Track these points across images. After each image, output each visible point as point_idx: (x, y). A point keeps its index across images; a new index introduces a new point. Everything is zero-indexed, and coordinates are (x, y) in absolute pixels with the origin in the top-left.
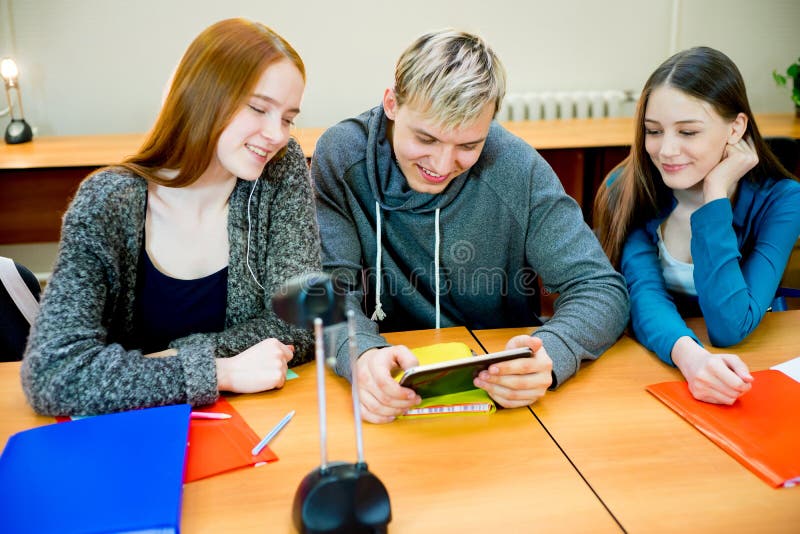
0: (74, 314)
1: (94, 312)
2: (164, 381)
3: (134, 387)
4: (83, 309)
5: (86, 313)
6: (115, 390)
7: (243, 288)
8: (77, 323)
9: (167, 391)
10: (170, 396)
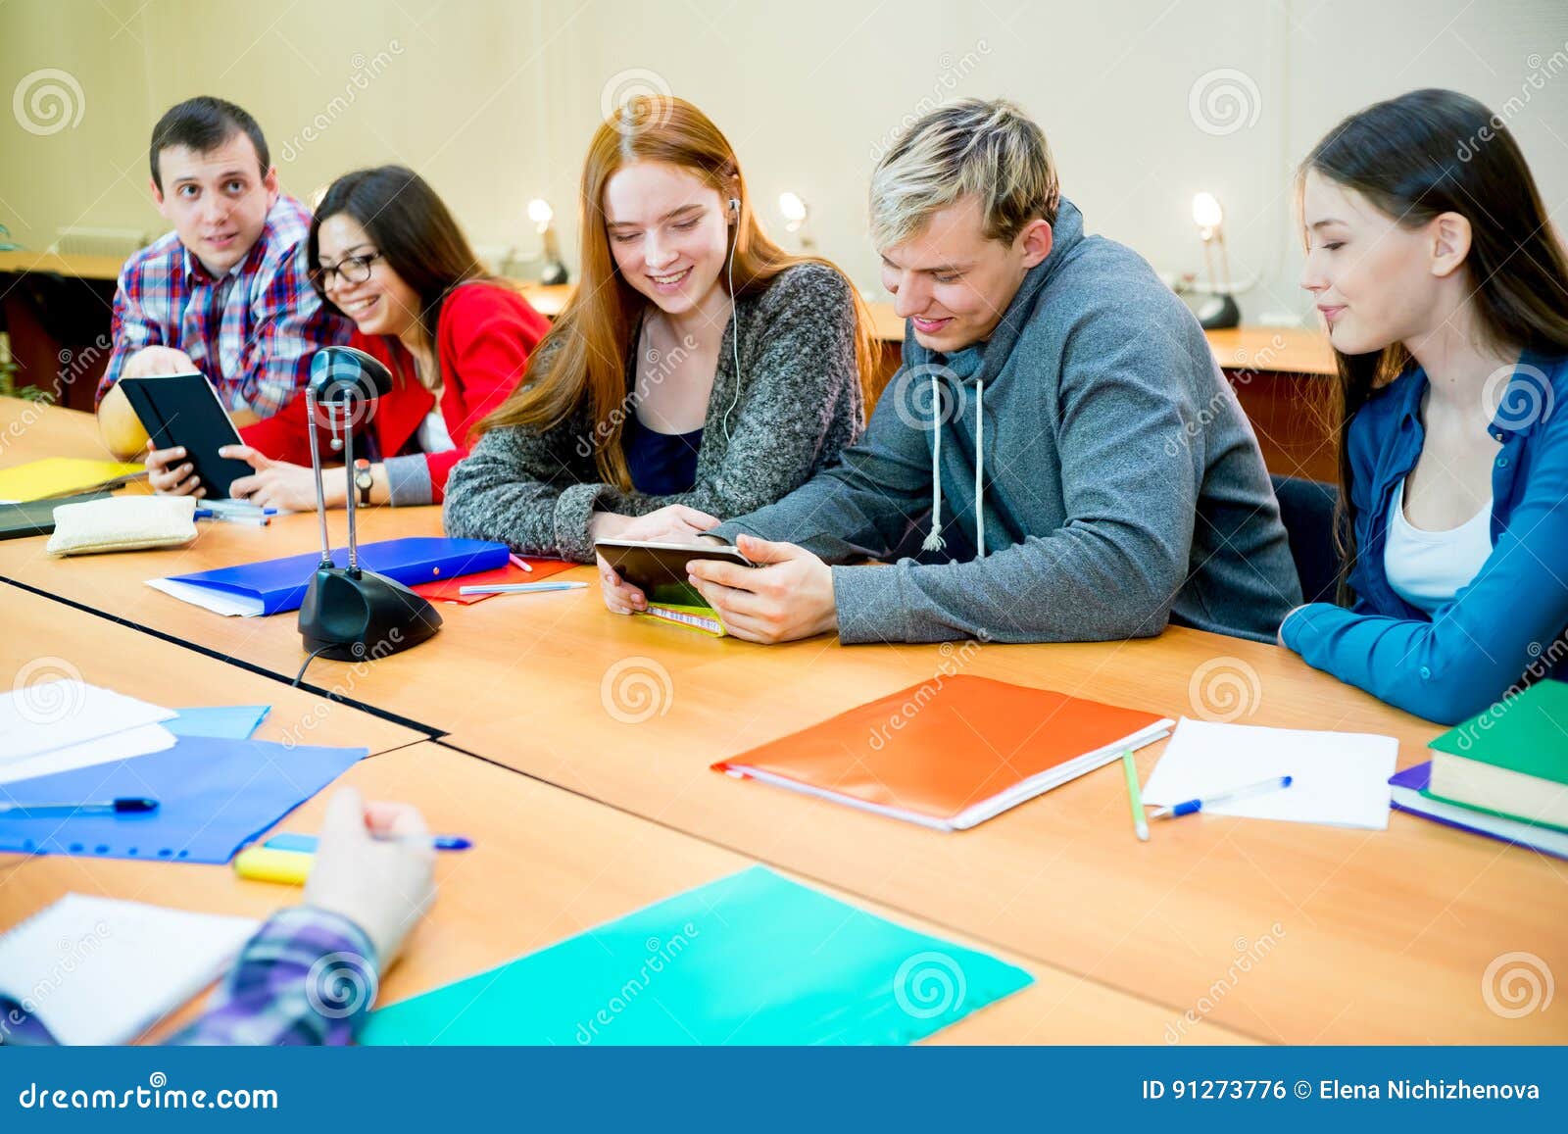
0: (506, 438)
1: (531, 444)
2: (539, 529)
3: (512, 527)
4: (517, 436)
5: (520, 441)
6: (494, 525)
7: (711, 450)
8: (504, 448)
9: (541, 541)
10: (544, 547)
